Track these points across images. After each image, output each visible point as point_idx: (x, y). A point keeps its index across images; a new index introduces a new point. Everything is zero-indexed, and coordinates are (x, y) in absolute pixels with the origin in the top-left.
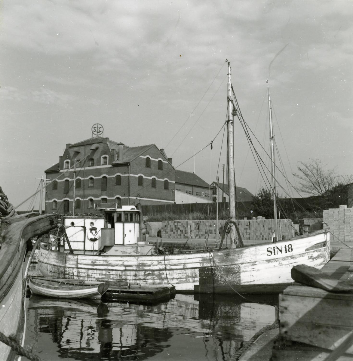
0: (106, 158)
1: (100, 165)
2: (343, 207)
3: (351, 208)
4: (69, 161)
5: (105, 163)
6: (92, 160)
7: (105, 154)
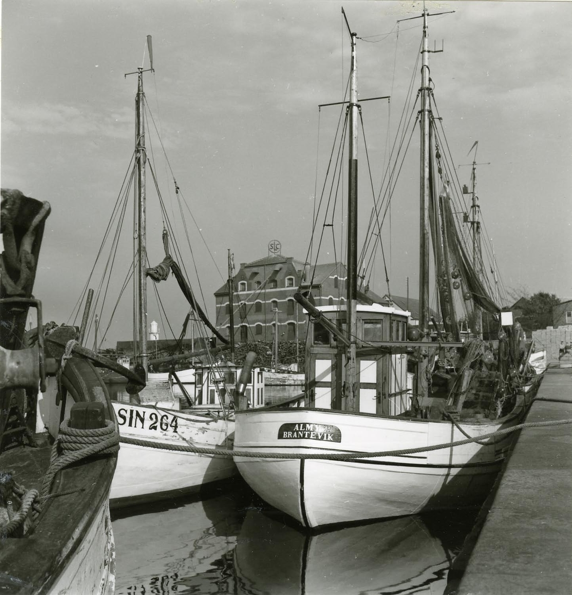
0: (292, 279)
1: (284, 287)
2: (550, 328)
3: (557, 329)
4: (246, 282)
5: (291, 285)
6: (275, 281)
7: (290, 275)
